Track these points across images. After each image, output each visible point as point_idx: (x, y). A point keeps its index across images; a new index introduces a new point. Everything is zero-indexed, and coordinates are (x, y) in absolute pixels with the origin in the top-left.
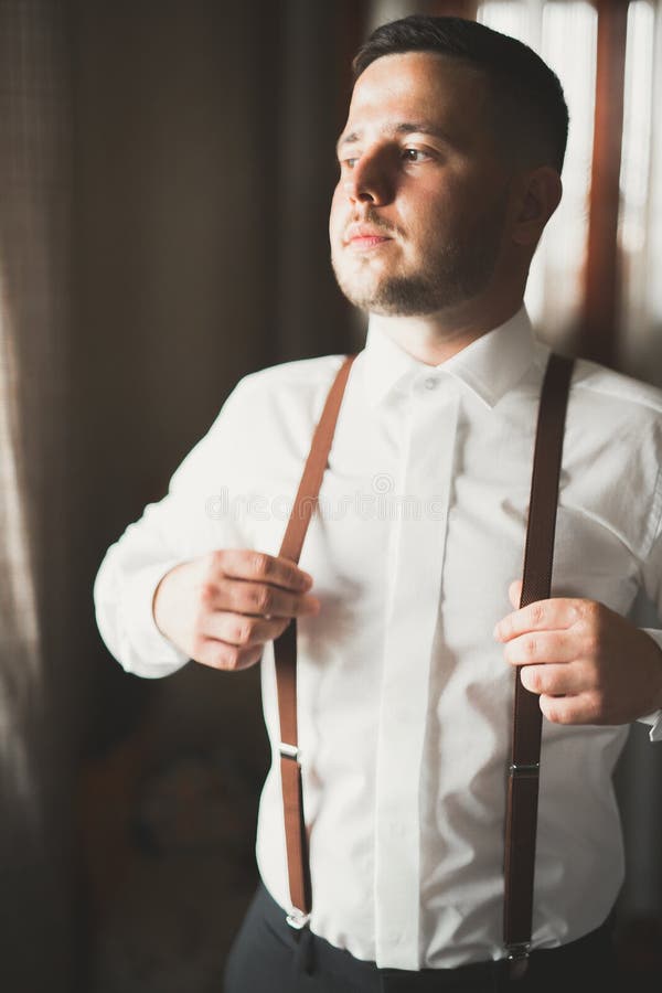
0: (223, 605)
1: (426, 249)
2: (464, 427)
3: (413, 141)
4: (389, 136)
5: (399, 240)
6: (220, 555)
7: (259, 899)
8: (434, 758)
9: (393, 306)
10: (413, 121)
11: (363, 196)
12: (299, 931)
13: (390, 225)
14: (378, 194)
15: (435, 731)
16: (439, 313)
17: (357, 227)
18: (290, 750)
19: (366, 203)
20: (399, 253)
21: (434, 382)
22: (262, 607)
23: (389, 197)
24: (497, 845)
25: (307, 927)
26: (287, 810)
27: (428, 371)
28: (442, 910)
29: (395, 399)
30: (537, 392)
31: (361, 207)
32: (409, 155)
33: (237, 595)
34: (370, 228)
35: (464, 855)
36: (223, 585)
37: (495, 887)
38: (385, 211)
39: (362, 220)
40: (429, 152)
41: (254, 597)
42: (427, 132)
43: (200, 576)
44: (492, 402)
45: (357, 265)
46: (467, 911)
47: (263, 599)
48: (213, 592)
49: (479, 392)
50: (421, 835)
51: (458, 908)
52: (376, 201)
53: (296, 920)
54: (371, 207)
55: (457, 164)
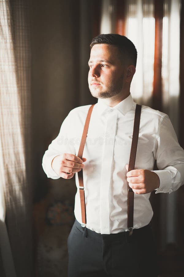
0: (65, 166)
1: (107, 86)
2: (118, 119)
3: (104, 63)
4: (99, 63)
5: (102, 85)
6: (65, 154)
7: (75, 223)
8: (112, 188)
9: (102, 97)
10: (103, 60)
11: (94, 76)
12: (84, 228)
13: (100, 82)
14: (97, 76)
15: (112, 182)
16: (112, 97)
17: (93, 82)
18: (82, 187)
19: (95, 77)
20: (102, 87)
21: (112, 110)
22: (73, 166)
23: (99, 75)
24: (126, 207)
25: (85, 227)
26: (81, 201)
27: (111, 108)
28: (114, 220)
29: (104, 114)
30: (134, 112)
31: (94, 78)
32: (103, 66)
33: (68, 164)
34: (96, 82)
35: (119, 209)
36: (65, 161)
37: (126, 216)
38: (98, 79)
39: (94, 81)
40: (107, 65)
41: (72, 164)
42: (106, 62)
43: (62, 158)
44: (124, 115)
45: (94, 89)
46: (120, 221)
47: (74, 165)
48: (63, 162)
49: (121, 112)
50: (110, 205)
51: (118, 220)
52: (96, 77)
53: (83, 225)
54: (96, 78)
55: (113, 68)
